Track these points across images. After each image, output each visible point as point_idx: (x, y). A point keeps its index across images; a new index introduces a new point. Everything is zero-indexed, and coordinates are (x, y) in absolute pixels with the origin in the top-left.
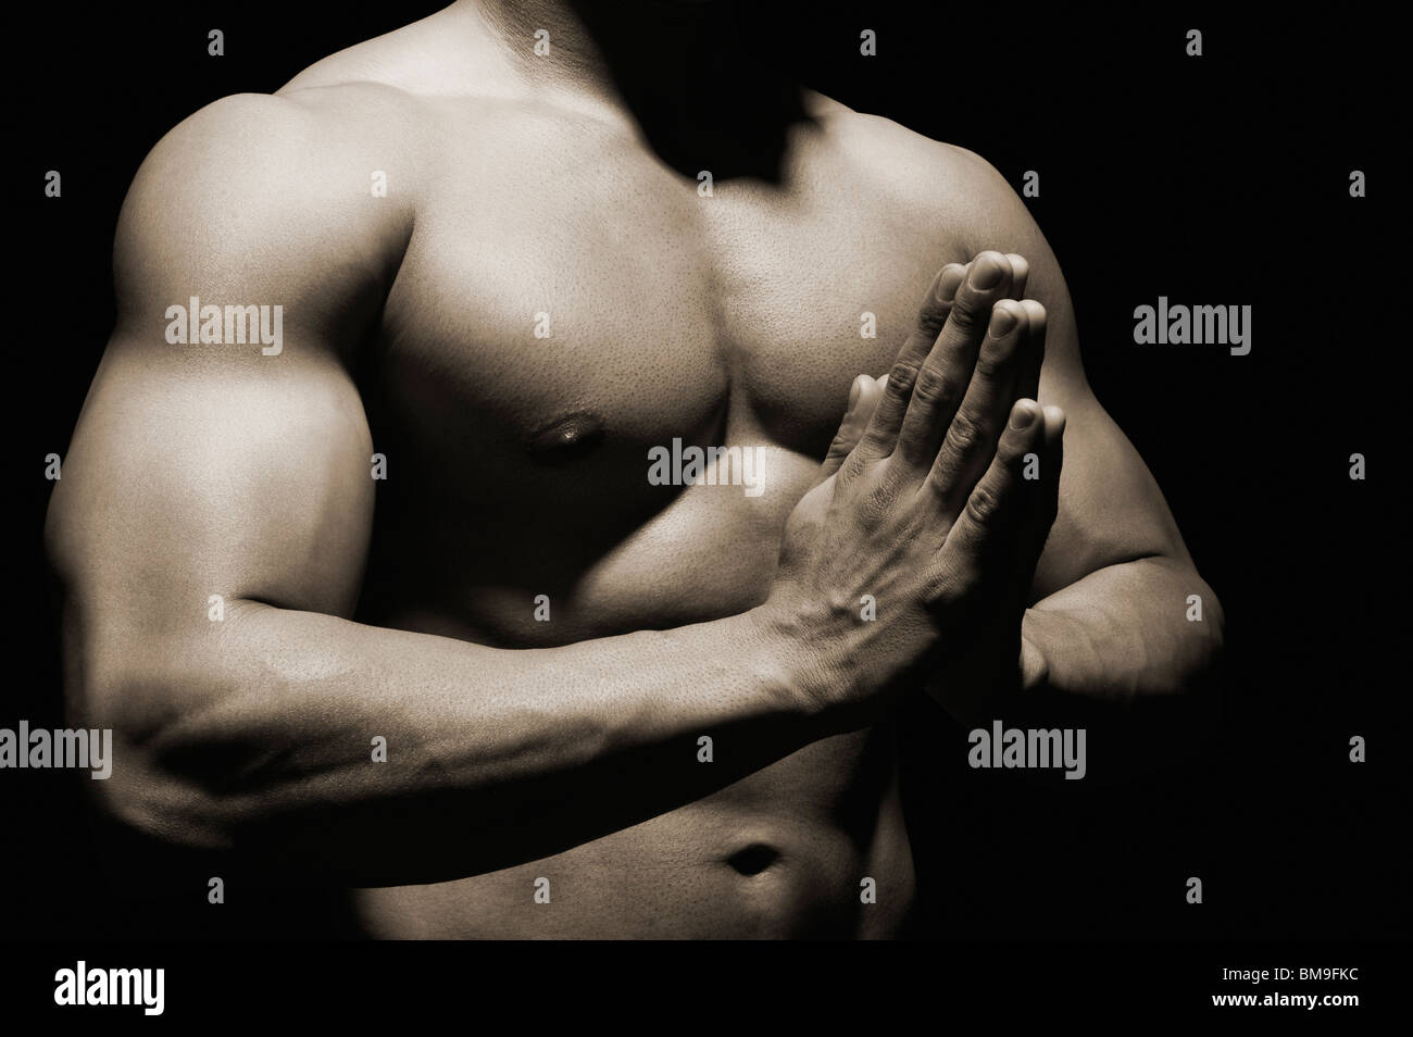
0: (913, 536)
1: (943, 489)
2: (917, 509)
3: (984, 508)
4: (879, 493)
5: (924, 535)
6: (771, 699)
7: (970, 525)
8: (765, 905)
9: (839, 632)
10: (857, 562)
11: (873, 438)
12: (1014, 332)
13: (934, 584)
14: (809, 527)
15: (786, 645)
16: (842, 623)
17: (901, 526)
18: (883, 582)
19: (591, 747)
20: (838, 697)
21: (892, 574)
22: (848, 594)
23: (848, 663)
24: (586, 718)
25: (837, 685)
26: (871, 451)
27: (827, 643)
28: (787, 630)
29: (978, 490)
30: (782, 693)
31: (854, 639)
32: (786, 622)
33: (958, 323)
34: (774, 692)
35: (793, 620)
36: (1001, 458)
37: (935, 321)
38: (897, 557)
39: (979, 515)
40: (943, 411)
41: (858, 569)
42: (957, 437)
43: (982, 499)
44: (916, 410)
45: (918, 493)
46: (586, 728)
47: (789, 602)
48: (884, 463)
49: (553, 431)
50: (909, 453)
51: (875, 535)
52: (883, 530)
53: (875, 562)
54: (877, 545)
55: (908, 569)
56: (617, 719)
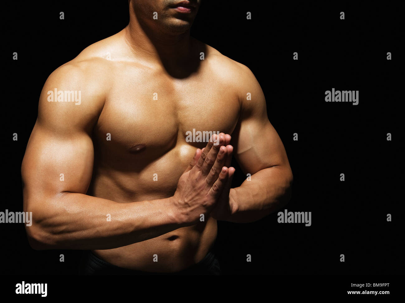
0: (202, 190)
1: (208, 182)
2: (203, 185)
3: (216, 188)
4: (196, 179)
5: (204, 191)
6: (171, 221)
7: (213, 190)
8: (175, 247)
9: (186, 208)
10: (190, 193)
11: (198, 167)
12: (224, 153)
13: (205, 202)
14: (183, 182)
15: (175, 208)
16: (187, 206)
17: (200, 188)
18: (195, 199)
19: (131, 229)
20: (185, 221)
21: (197, 198)
22: (188, 199)
23: (187, 214)
24: (130, 223)
25: (185, 218)
26: (197, 169)
27: (183, 209)
28: (176, 205)
29: (215, 184)
30: (173, 219)
31: (189, 209)
32: (175, 203)
33: (214, 149)
34: (171, 219)
35: (177, 203)
36: (219, 179)
37: (211, 146)
38: (198, 194)
39: (214, 189)
40: (210, 165)
41: (190, 195)
42: (212, 172)
43: (215, 186)
44: (205, 165)
45: (203, 182)
46: (131, 225)
47: (177, 198)
48: (199, 172)
49: (135, 148)
50: (203, 173)
51: (195, 189)
52: (196, 188)
53: (194, 194)
54: (195, 190)
55: (200, 197)
56: (137, 224)
